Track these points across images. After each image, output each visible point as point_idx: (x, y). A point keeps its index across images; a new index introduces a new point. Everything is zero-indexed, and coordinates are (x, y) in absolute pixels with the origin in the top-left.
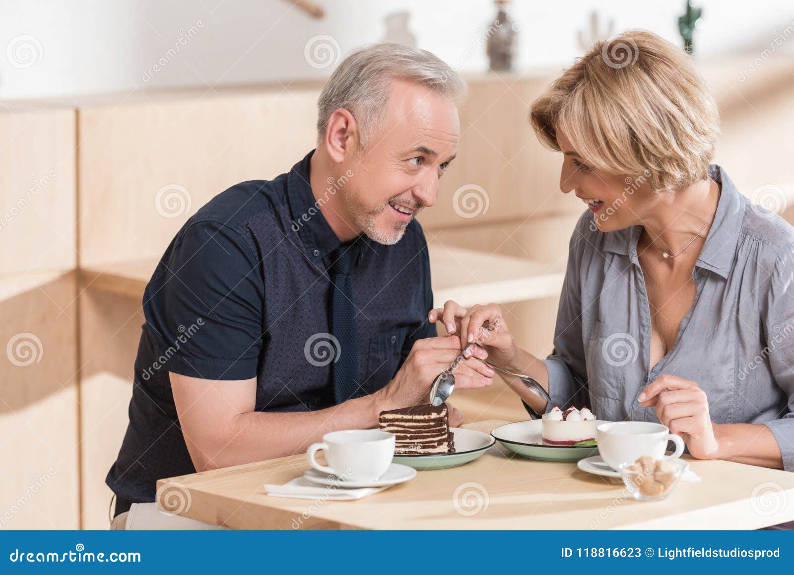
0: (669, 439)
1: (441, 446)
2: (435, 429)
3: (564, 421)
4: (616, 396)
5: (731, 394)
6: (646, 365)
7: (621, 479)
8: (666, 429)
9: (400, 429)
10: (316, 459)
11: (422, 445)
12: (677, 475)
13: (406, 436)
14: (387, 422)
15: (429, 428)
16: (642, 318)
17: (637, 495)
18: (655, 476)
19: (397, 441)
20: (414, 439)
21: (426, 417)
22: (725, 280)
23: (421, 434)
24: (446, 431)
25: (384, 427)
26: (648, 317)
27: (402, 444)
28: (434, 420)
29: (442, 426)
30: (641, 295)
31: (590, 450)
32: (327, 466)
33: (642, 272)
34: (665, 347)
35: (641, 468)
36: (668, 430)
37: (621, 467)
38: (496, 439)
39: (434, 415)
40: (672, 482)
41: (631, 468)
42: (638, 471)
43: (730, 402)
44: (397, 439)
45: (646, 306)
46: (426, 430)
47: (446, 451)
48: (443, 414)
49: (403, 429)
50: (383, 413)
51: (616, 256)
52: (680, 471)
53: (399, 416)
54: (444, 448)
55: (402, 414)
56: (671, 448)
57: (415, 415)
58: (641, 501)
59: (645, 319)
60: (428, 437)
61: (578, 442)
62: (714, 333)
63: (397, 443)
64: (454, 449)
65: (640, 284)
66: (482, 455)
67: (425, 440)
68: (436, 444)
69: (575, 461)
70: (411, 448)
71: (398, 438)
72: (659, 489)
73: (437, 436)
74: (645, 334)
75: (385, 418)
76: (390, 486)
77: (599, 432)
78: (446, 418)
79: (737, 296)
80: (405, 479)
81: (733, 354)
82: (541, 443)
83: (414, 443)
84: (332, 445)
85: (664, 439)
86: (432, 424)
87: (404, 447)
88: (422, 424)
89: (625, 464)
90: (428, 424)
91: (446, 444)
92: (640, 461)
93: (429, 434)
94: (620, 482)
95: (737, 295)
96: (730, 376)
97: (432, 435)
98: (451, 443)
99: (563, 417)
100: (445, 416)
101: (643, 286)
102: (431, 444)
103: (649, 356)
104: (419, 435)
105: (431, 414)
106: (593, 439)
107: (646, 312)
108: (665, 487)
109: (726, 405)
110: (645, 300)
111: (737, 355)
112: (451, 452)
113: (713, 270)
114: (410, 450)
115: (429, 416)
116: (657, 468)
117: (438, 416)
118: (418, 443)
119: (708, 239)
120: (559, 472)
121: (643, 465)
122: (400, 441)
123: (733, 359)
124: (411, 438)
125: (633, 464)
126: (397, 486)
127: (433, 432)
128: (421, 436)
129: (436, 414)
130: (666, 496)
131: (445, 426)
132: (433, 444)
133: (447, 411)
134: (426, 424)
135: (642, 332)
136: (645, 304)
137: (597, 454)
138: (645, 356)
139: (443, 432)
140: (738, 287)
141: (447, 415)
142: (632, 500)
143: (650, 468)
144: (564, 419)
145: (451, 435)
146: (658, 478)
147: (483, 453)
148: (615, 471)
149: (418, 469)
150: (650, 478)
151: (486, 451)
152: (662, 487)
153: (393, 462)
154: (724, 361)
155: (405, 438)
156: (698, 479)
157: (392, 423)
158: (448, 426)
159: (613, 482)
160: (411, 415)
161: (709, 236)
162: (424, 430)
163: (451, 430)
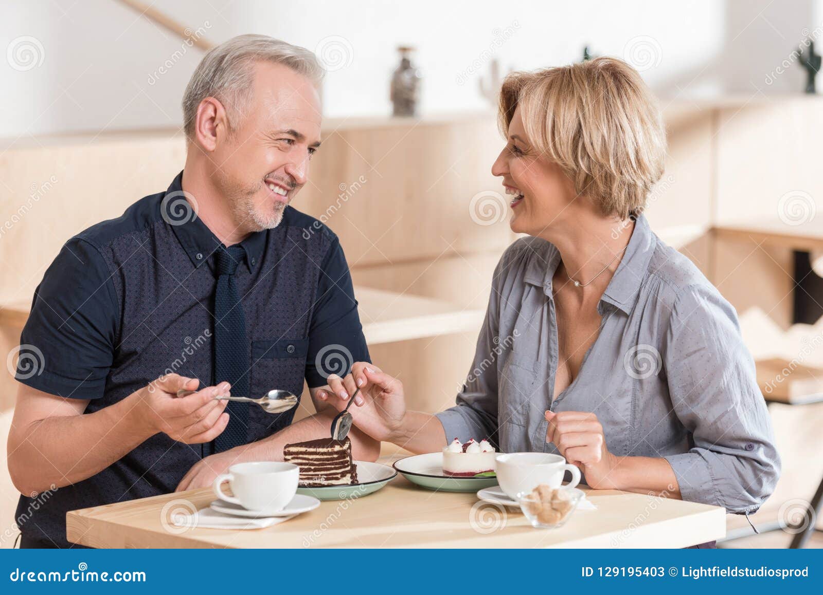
0: (566, 469)
1: (344, 478)
2: (338, 461)
3: (464, 453)
4: (521, 422)
5: (627, 427)
6: (550, 394)
7: (519, 508)
8: (562, 460)
9: (304, 461)
10: (223, 491)
11: (325, 477)
12: (573, 503)
13: (311, 468)
14: (292, 455)
15: (333, 460)
16: (551, 348)
17: (535, 523)
18: (552, 504)
19: (301, 473)
20: (318, 471)
21: (330, 450)
22: (627, 316)
23: (325, 467)
24: (349, 463)
25: (289, 460)
26: (556, 348)
27: (306, 477)
28: (336, 453)
29: (345, 458)
30: (552, 328)
31: (490, 480)
32: (233, 496)
33: (554, 305)
34: (571, 377)
35: (538, 497)
36: (565, 461)
37: (519, 495)
38: (398, 470)
39: (337, 448)
40: (568, 510)
41: (529, 497)
42: (536, 499)
43: (625, 434)
44: (300, 472)
45: (556, 337)
46: (329, 462)
47: (349, 483)
48: (346, 446)
49: (307, 462)
50: (288, 446)
51: (533, 288)
52: (576, 499)
53: (303, 449)
54: (347, 479)
55: (306, 447)
56: (568, 478)
57: (319, 448)
58: (538, 528)
59: (553, 350)
60: (332, 469)
61: (477, 473)
62: (612, 367)
63: (300, 475)
64: (357, 480)
65: (551, 315)
66: (384, 487)
67: (328, 472)
68: (339, 476)
69: (473, 492)
70: (315, 480)
71: (301, 470)
72: (556, 517)
73: (340, 468)
74: (552, 364)
75: (289, 451)
76: (295, 516)
77: (498, 463)
78: (349, 451)
79: (637, 333)
80: (309, 509)
81: (631, 388)
82: (442, 474)
83: (318, 475)
84: (238, 476)
85: (561, 469)
86: (335, 456)
87: (308, 479)
88: (325, 457)
89: (523, 493)
90: (331, 456)
91: (349, 475)
92: (538, 490)
93: (333, 466)
94: (518, 511)
95: (637, 331)
96: (627, 409)
97: (335, 467)
98: (354, 475)
99: (463, 449)
100: (348, 448)
101: (554, 317)
102: (334, 476)
103: (553, 386)
104: (323, 467)
105: (335, 447)
106: (491, 471)
107: (555, 343)
108: (562, 515)
109: (622, 437)
110: (554, 332)
111: (634, 390)
112: (354, 483)
113: (616, 304)
114: (315, 482)
115: (333, 448)
116: (554, 496)
117: (341, 449)
118: (322, 475)
119: (615, 274)
120: (458, 502)
121: (540, 494)
122: (304, 473)
123: (630, 393)
124: (315, 470)
125: (530, 493)
126: (301, 515)
127: (336, 464)
128: (325, 468)
129: (339, 446)
130: (562, 524)
131: (348, 459)
132: (337, 476)
133: (350, 444)
134: (329, 457)
135: (550, 362)
136: (554, 335)
137: (497, 484)
138: (550, 386)
139: (346, 464)
140: (638, 323)
141: (350, 447)
142: (530, 527)
143: (547, 496)
144: (464, 451)
145: (354, 467)
146: (555, 507)
147: (385, 484)
148: (514, 501)
149: (323, 500)
150: (547, 506)
151: (389, 482)
152: (559, 515)
153: (297, 492)
154: (621, 394)
155: (309, 470)
156: (593, 508)
157: (296, 456)
158: (351, 458)
159: (512, 511)
160: (314, 447)
161: (617, 272)
162: (327, 462)
163: (354, 462)
